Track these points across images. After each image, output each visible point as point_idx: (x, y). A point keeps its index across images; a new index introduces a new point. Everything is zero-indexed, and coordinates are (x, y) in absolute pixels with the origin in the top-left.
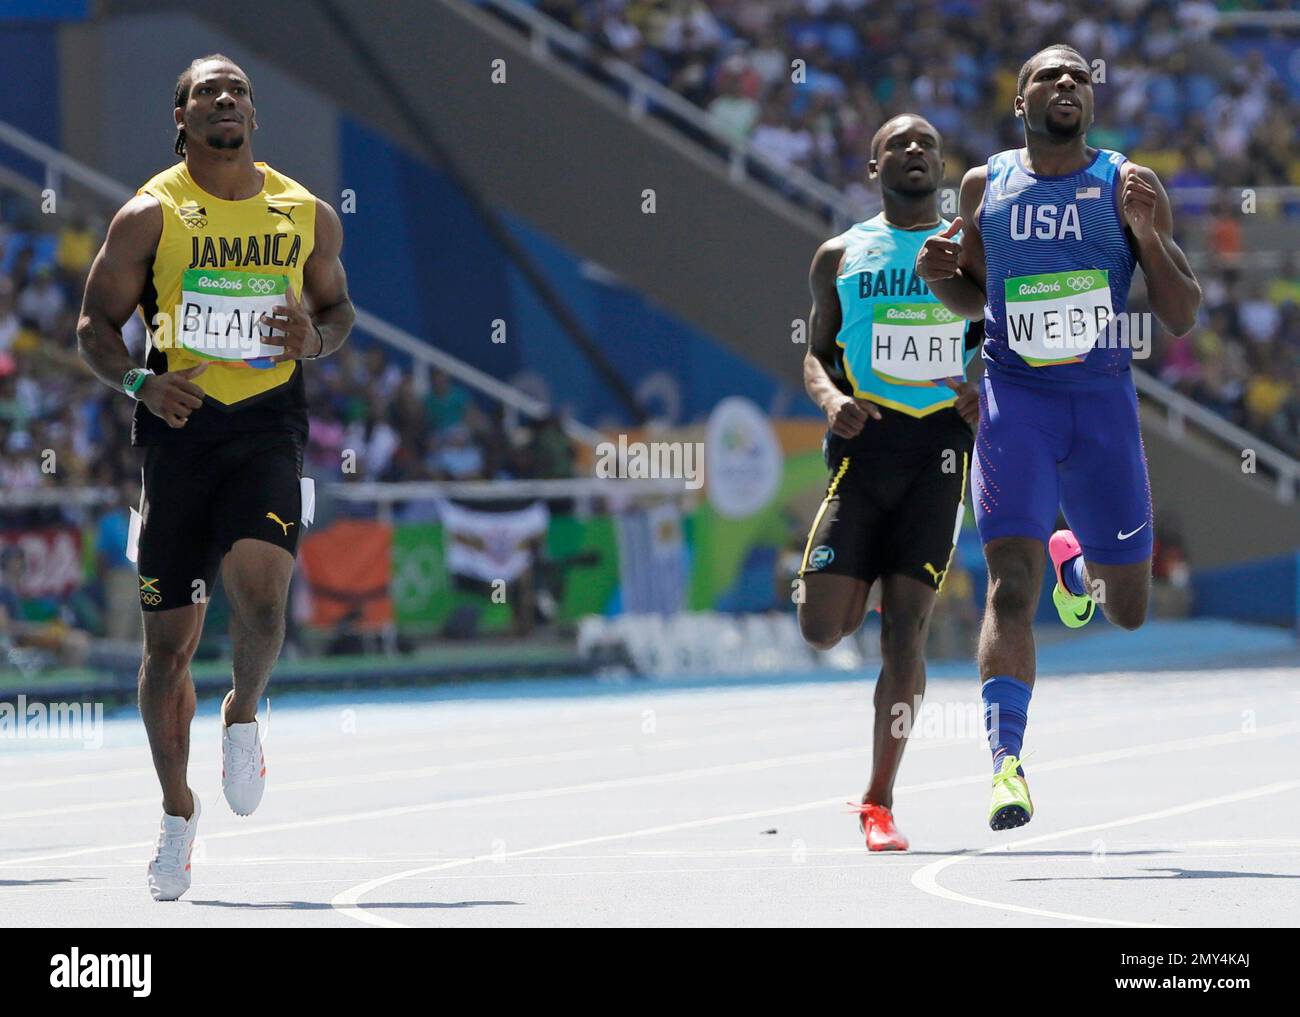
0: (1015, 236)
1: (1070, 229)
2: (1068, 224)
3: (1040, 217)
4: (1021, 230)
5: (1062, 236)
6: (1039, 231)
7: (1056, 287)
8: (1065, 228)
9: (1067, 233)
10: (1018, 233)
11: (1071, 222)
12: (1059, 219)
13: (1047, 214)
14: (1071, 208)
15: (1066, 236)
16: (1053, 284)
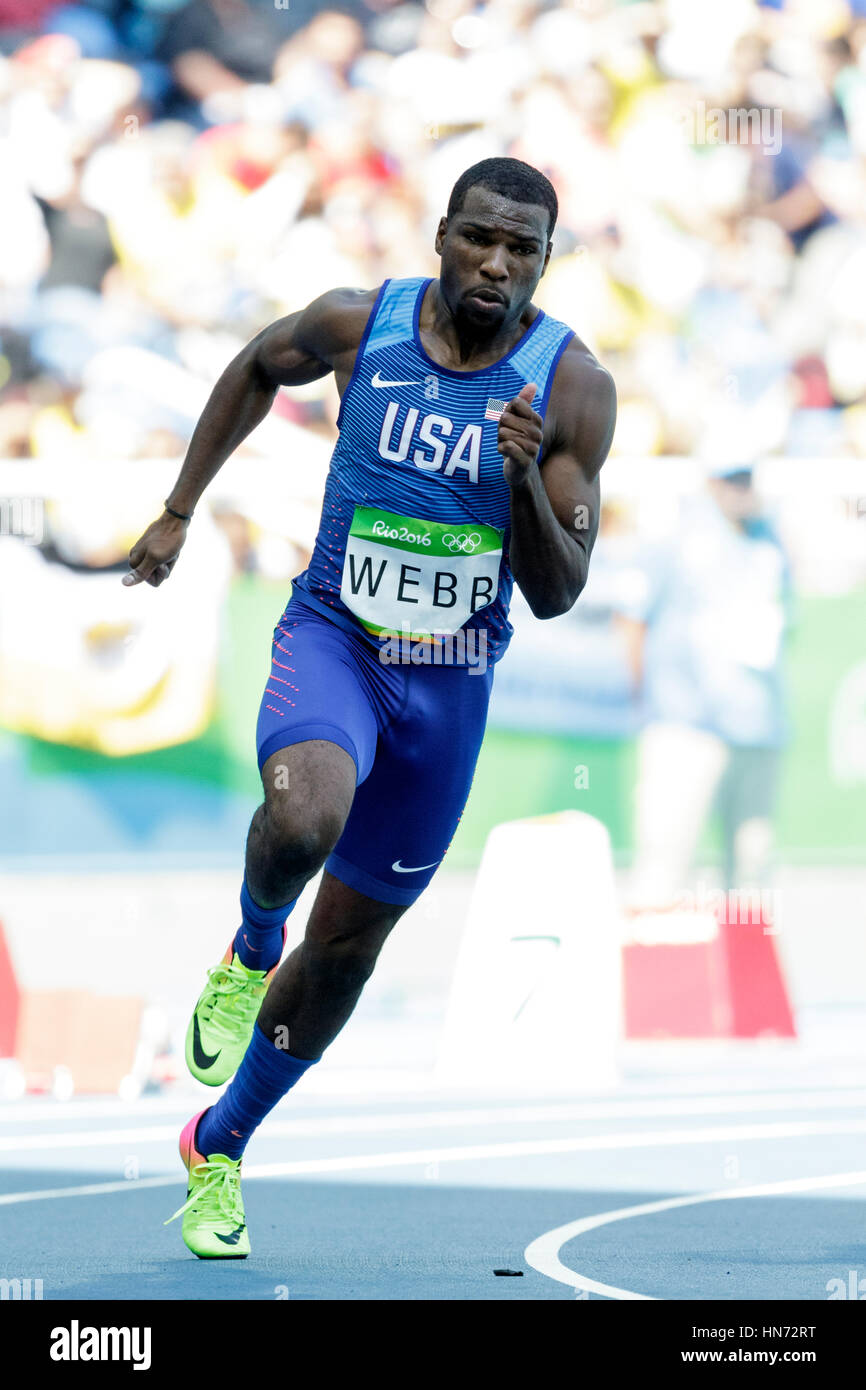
0: (385, 453)
1: (464, 465)
2: (462, 457)
3: (426, 435)
4: (394, 446)
5: (450, 470)
6: (419, 455)
7: (424, 540)
8: (456, 461)
9: (457, 469)
10: (390, 448)
11: (466, 456)
12: (451, 442)
13: (436, 431)
14: (473, 431)
15: (455, 473)
16: (422, 536)
